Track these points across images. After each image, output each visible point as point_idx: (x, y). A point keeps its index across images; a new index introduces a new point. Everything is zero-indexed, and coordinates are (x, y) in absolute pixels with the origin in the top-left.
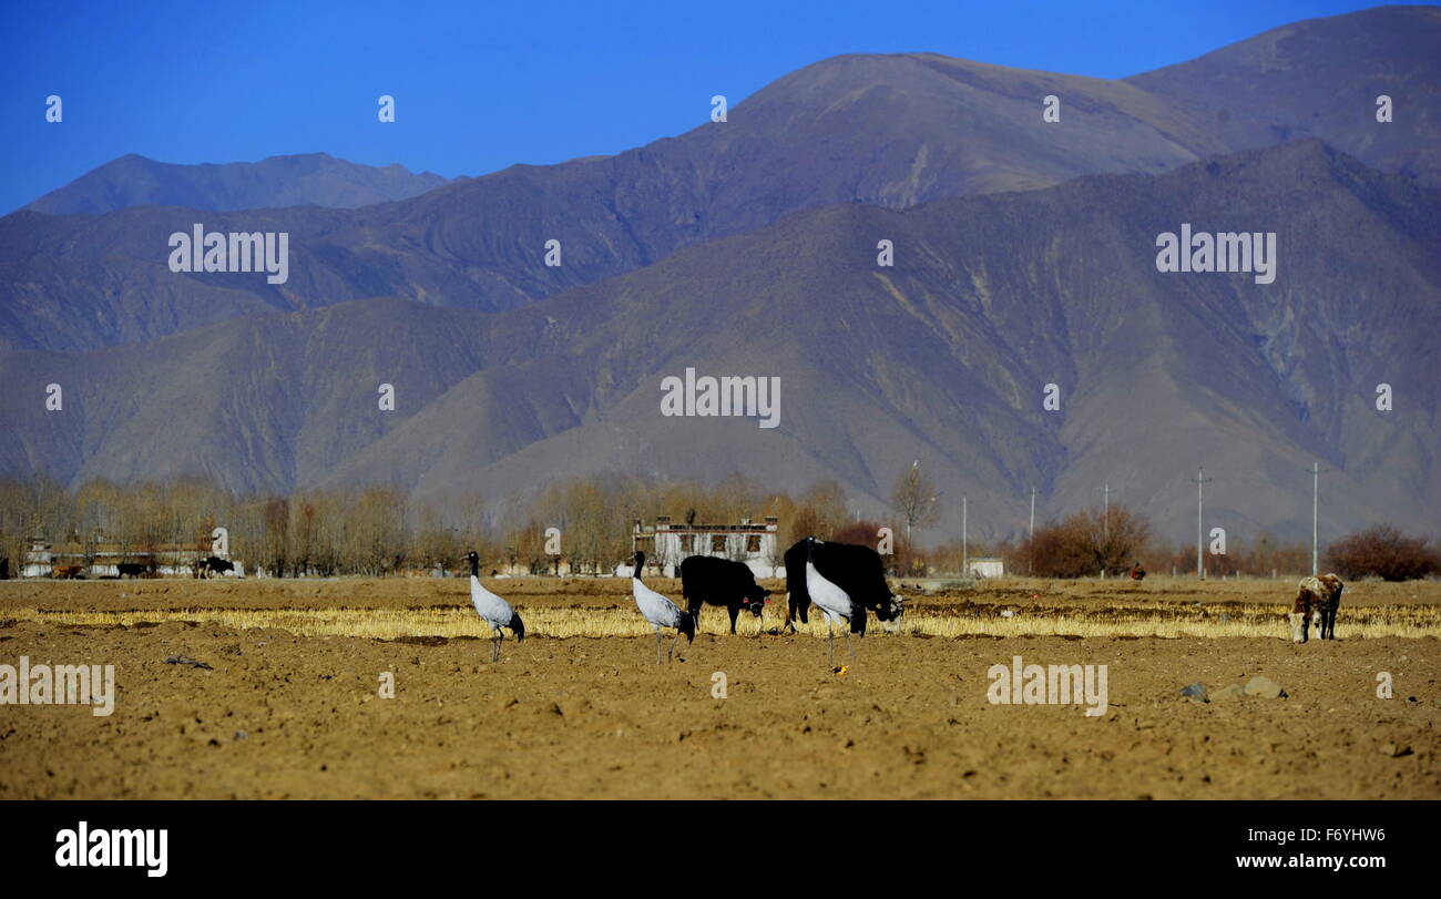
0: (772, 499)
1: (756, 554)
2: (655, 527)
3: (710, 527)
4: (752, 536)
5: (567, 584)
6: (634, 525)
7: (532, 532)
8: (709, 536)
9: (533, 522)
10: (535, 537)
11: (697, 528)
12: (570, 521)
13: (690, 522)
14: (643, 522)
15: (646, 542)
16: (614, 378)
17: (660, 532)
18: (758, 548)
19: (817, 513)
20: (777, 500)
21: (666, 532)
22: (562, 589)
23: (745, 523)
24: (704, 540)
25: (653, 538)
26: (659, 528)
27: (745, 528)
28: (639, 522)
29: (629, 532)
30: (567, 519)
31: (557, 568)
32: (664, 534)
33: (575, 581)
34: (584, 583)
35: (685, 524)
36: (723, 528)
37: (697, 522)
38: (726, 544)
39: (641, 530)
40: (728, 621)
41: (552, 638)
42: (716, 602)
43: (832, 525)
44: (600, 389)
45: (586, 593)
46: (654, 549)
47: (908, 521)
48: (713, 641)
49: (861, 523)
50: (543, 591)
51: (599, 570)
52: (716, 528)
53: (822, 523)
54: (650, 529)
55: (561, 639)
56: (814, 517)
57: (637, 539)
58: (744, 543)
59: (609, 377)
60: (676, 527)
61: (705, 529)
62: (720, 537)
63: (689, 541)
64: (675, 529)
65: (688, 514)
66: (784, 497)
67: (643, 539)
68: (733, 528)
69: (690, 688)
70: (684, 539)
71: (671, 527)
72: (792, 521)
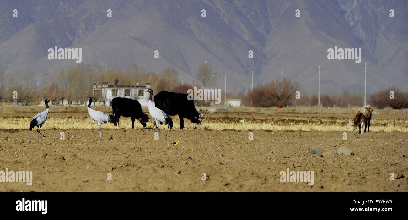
0: (148, 75)
1: (142, 97)
2: (102, 86)
3: (124, 86)
4: (140, 90)
6: (94, 85)
7: (53, 88)
8: (123, 90)
9: (53, 84)
10: (54, 90)
11: (118, 86)
12: (68, 84)
13: (116, 84)
14: (97, 84)
15: (98, 92)
16: (86, 26)
17: (104, 88)
18: (143, 95)
19: (167, 81)
20: (151, 75)
21: (107, 88)
22: (65, 110)
23: (138, 84)
24: (121, 91)
25: (101, 90)
26: (103, 86)
27: (138, 87)
28: (96, 84)
29: (92, 88)
30: (67, 83)
31: (63, 102)
32: (105, 89)
33: (70, 107)
34: (73, 108)
35: (113, 85)
36: (129, 86)
37: (119, 84)
38: (130, 93)
39: (96, 87)
40: (131, 124)
41: (60, 130)
42: (126, 115)
43: (172, 86)
44: (80, 31)
45: (74, 112)
46: (102, 95)
47: (203, 84)
48: (125, 131)
49: (184, 85)
50: (58, 111)
51: (79, 103)
52: (126, 86)
53: (169, 85)
54: (100, 87)
55: (65, 130)
56: (165, 82)
57: (95, 91)
58: (137, 93)
59: (84, 26)
60: (110, 86)
61: (122, 87)
62: (128, 90)
63: (116, 91)
64: (110, 87)
65: (115, 81)
66: (153, 74)
67: (97, 90)
68: (133, 87)
69: (116, 150)
70: (113, 91)
71: (108, 86)
72: (157, 84)
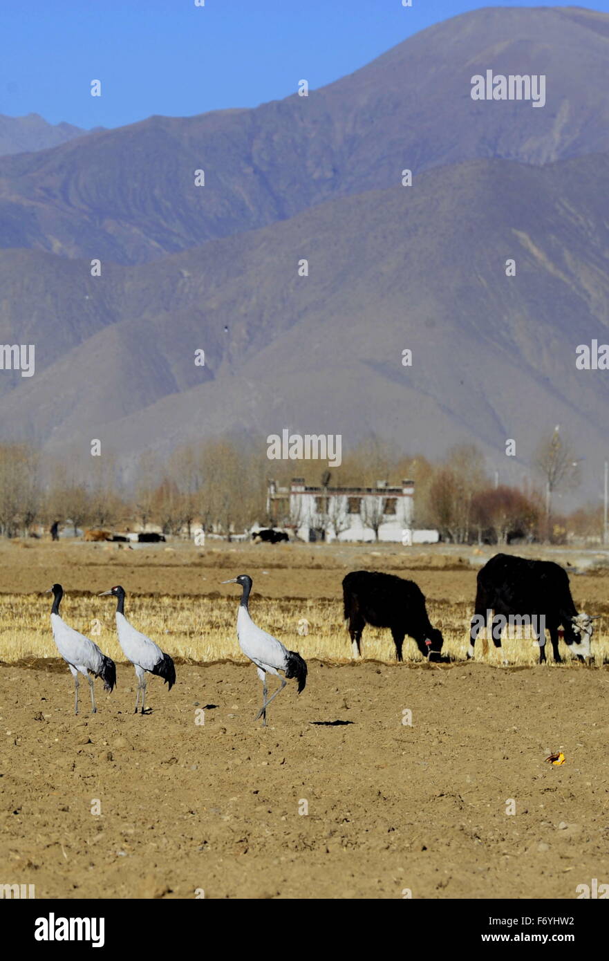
0: (409, 461)
1: (391, 517)
2: (290, 489)
3: (345, 489)
4: (388, 500)
5: (202, 556)
6: (269, 486)
7: (165, 491)
8: (344, 498)
9: (166, 482)
10: (168, 497)
11: (332, 490)
12: (204, 482)
13: (326, 484)
14: (277, 483)
15: (280, 504)
16: (248, 332)
17: (295, 493)
18: (394, 512)
19: (456, 476)
20: (415, 463)
21: (302, 493)
22: (197, 561)
23: (381, 485)
24: (339, 502)
25: (288, 500)
26: (293, 489)
27: (382, 491)
28: (274, 484)
29: (264, 492)
30: (200, 480)
31: (189, 528)
32: (298, 496)
35: (319, 485)
36: (359, 490)
37: (333, 483)
38: (362, 507)
39: (275, 491)
41: (195, 663)
43: (470, 489)
44: (234, 344)
46: (289, 512)
47: (548, 485)
48: (379, 672)
49: (500, 488)
51: (232, 529)
52: (352, 490)
53: (460, 487)
54: (284, 490)
55: (206, 665)
56: (452, 480)
57: (272, 500)
58: (380, 508)
59: (244, 331)
60: (311, 489)
61: (341, 490)
62: (356, 499)
63: (324, 502)
64: (310, 490)
65: (324, 476)
66: (422, 460)
67: (278, 499)
68: (369, 490)
70: (319, 500)
71: (306, 489)
72: (429, 486)
